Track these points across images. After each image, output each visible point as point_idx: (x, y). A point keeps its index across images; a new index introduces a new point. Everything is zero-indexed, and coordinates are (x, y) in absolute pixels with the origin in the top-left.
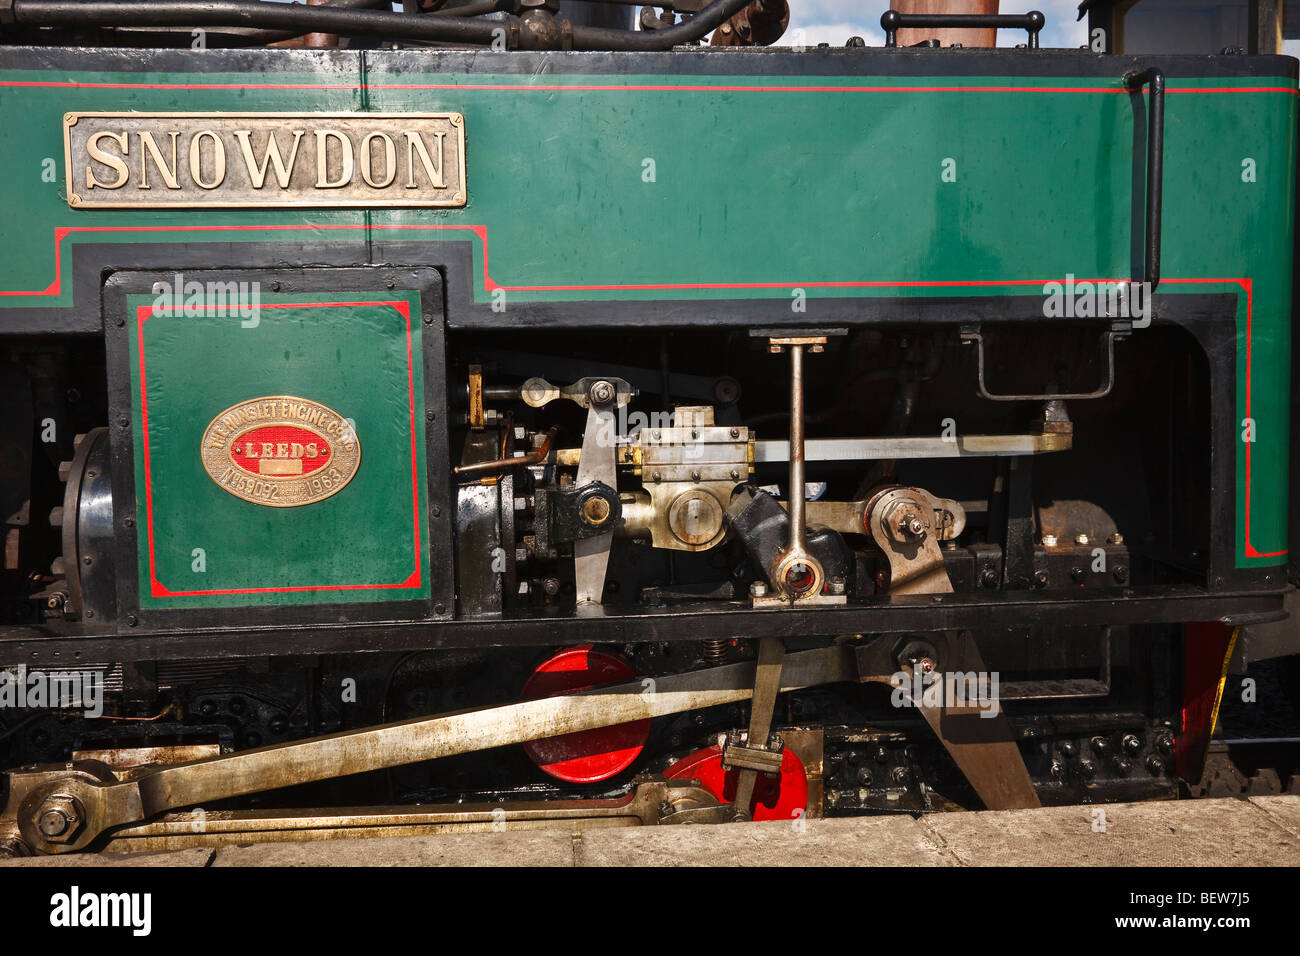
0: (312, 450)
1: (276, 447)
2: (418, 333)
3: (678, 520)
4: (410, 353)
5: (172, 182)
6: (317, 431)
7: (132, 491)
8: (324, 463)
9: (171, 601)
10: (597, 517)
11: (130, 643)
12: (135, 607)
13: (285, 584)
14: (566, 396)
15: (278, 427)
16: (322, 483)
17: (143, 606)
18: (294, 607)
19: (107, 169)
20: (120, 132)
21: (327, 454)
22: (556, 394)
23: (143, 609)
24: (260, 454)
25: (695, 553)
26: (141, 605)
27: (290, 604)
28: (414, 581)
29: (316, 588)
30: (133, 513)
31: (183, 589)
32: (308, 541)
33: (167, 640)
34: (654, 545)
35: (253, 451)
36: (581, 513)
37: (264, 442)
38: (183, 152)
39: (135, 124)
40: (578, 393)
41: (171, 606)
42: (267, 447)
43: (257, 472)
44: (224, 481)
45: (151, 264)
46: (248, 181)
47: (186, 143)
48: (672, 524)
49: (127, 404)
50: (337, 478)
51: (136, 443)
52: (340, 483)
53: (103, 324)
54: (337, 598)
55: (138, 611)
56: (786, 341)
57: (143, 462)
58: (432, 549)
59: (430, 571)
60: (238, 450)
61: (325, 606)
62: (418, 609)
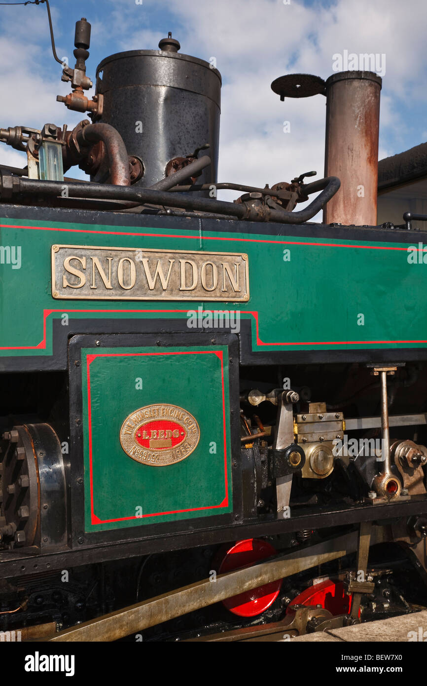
0: (176, 434)
1: (158, 432)
2: (227, 368)
3: (314, 462)
4: (223, 378)
5: (108, 285)
6: (179, 422)
7: (82, 463)
8: (182, 440)
9: (102, 526)
10: (296, 462)
11: (77, 554)
12: (82, 532)
13: (161, 511)
14: (268, 400)
15: (159, 421)
16: (181, 451)
17: (87, 530)
18: (167, 523)
19: (73, 277)
20: (81, 256)
21: (184, 435)
22: (264, 399)
23: (86, 532)
24: (150, 437)
25: (321, 479)
26: (85, 530)
27: (164, 521)
28: (225, 504)
29: (177, 512)
30: (82, 475)
31: (108, 518)
32: (173, 485)
33: (98, 550)
34: (303, 477)
35: (146, 435)
36: (288, 461)
37: (152, 430)
38: (114, 269)
39: (88, 252)
40: (272, 397)
41: (102, 529)
42: (154, 432)
43: (148, 447)
44: (132, 453)
45: (95, 331)
46: (146, 286)
47: (115, 264)
48: (312, 465)
49: (80, 411)
50: (188, 448)
51: (84, 434)
52: (191, 450)
53: (68, 365)
54: (187, 516)
55: (84, 534)
56: (380, 369)
57: (88, 444)
58: (233, 485)
59: (232, 496)
60: (139, 435)
61: (182, 521)
62: (227, 518)
